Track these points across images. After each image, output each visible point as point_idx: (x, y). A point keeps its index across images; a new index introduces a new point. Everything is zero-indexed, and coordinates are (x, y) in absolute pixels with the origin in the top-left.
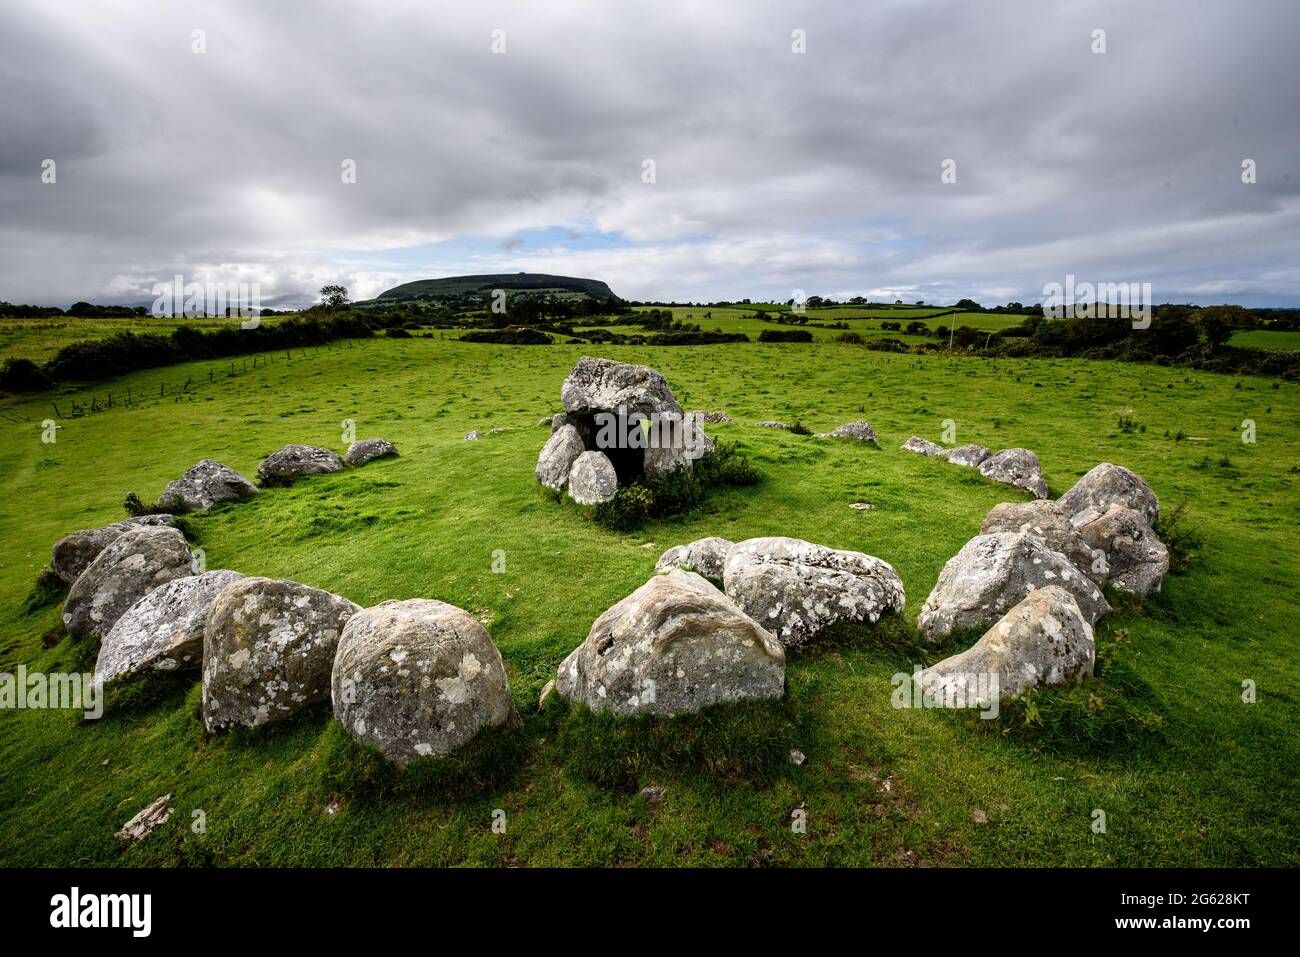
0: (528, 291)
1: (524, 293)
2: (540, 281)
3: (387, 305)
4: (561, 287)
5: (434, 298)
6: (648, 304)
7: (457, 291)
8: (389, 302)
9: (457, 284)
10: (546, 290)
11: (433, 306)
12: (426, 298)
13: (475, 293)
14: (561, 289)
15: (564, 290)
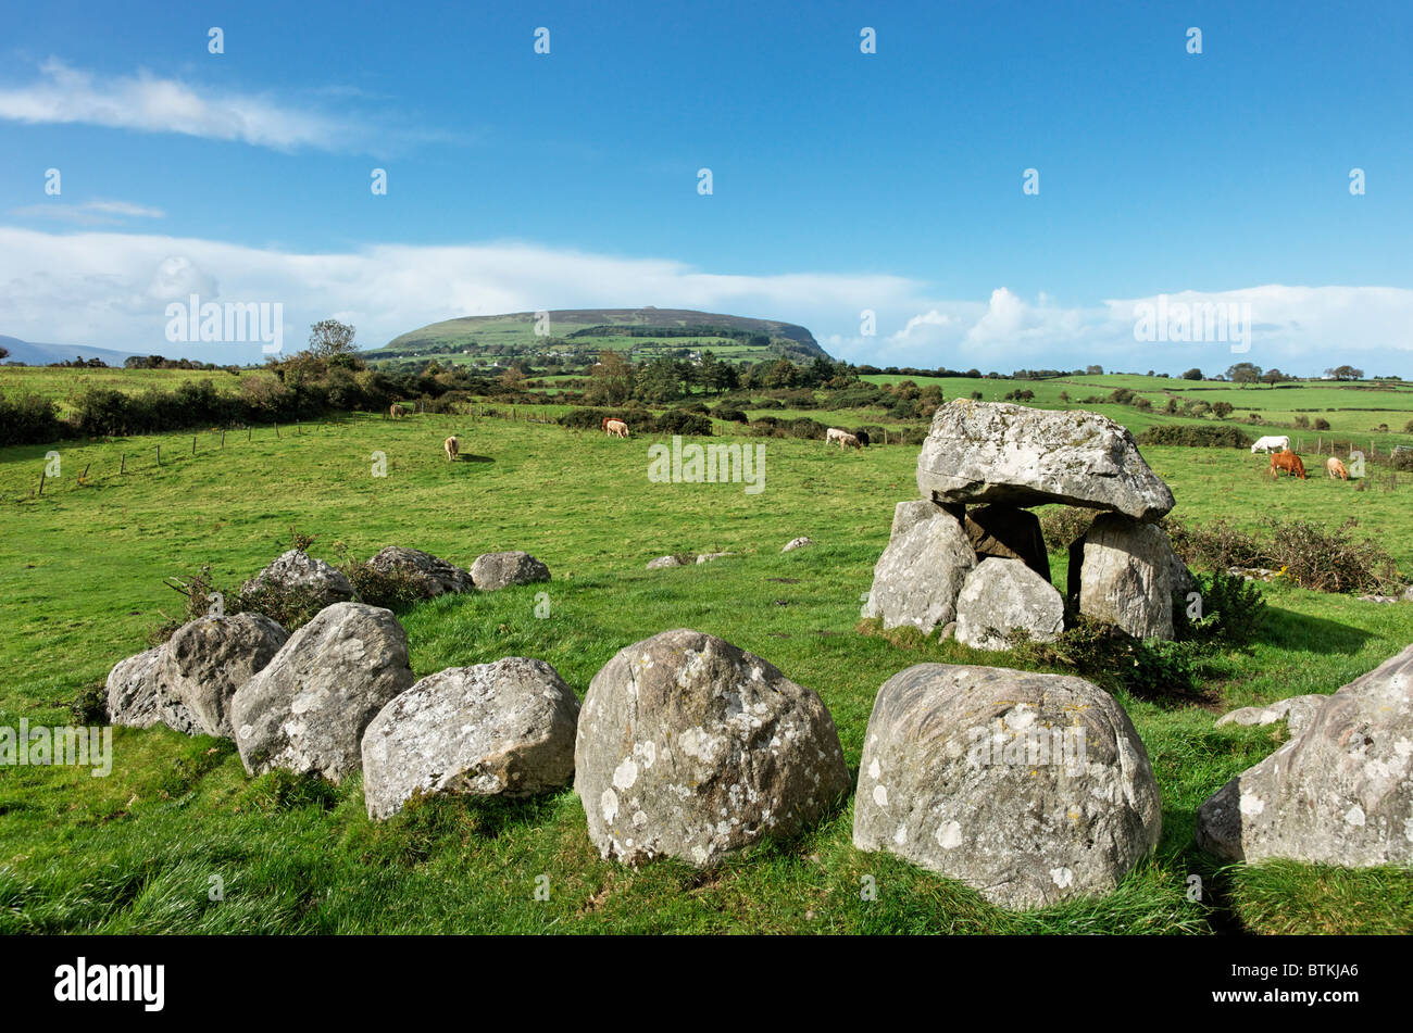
0: (660, 341)
1: (653, 345)
2: (684, 322)
3: (402, 360)
4: (724, 334)
5: (487, 349)
13: (561, 343)
14: (722, 340)
15: (728, 341)
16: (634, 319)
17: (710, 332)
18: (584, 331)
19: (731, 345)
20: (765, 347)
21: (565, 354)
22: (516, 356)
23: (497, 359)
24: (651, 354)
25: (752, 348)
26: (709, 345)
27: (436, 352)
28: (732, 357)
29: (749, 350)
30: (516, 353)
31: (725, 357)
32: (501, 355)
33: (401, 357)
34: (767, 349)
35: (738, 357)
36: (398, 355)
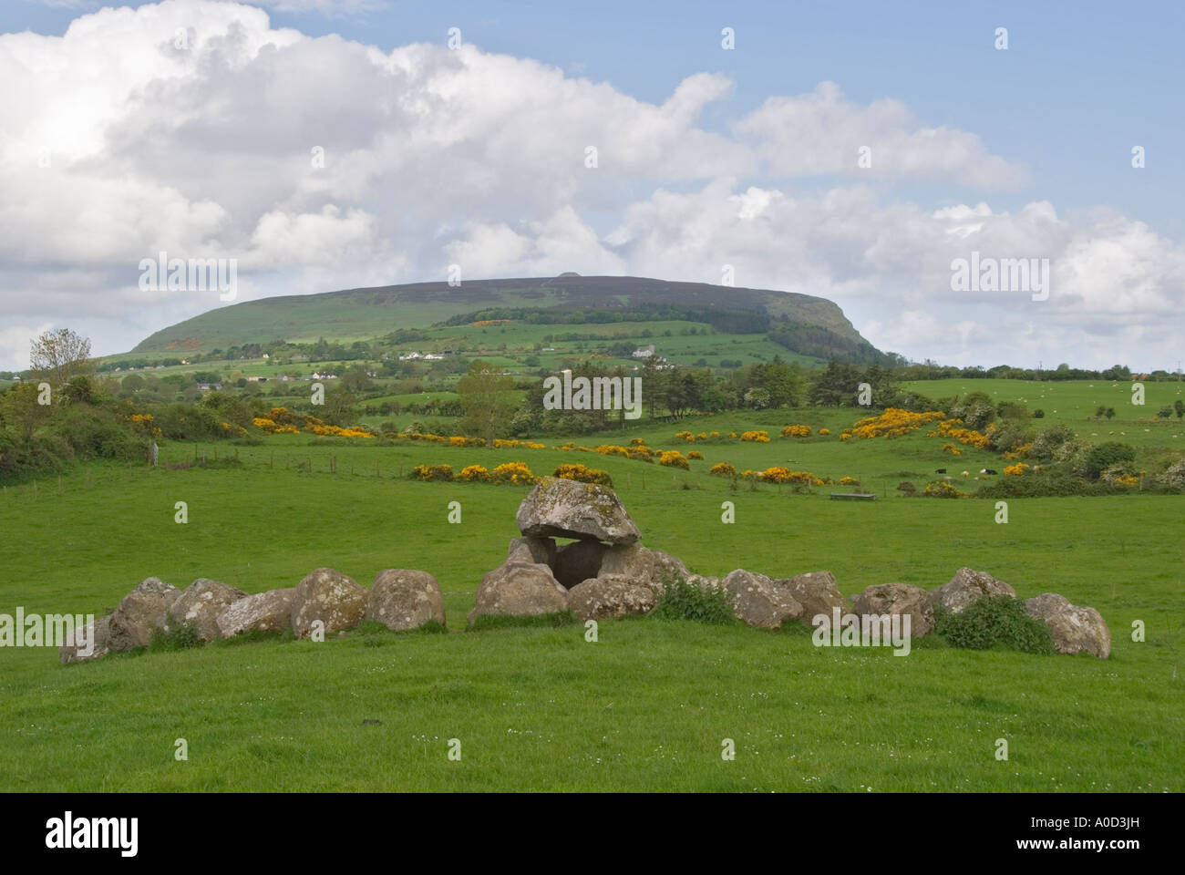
0: (583, 331)
1: (575, 337)
2: (624, 300)
4: (691, 317)
5: (301, 351)
7: (373, 332)
8: (168, 363)
9: (367, 310)
10: (642, 327)
13: (424, 338)
14: (690, 325)
15: (699, 326)
16: (543, 295)
17: (665, 312)
18: (459, 317)
19: (704, 333)
20: (761, 337)
21: (429, 357)
22: (348, 362)
23: (318, 366)
24: (571, 353)
25: (738, 338)
26: (668, 334)
27: (217, 359)
28: (705, 354)
29: (734, 342)
30: (349, 357)
31: (693, 354)
32: (324, 360)
33: (158, 368)
34: (765, 340)
35: (716, 354)
36: (155, 364)
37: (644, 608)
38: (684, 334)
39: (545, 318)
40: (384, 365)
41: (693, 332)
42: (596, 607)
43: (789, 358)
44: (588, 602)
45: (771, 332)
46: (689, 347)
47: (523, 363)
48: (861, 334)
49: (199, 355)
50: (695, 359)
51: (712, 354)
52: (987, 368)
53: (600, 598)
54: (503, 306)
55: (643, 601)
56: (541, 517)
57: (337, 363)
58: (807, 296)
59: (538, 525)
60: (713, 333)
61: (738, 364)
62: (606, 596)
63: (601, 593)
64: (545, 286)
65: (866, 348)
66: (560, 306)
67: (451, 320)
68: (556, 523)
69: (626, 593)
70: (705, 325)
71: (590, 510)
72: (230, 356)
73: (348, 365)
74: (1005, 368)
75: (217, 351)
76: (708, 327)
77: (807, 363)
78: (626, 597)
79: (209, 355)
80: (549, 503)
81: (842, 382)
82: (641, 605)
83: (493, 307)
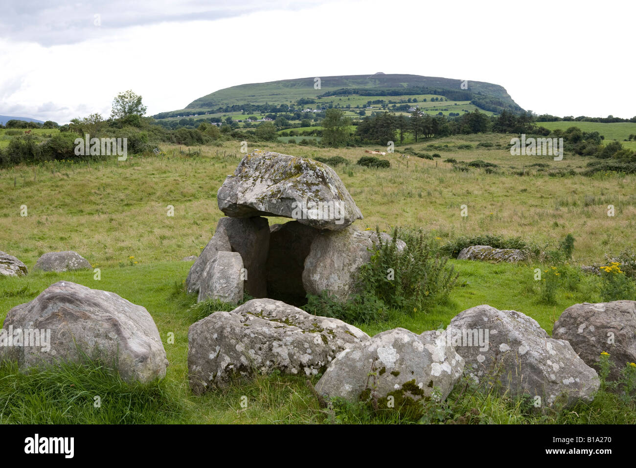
0: (386, 99)
1: (382, 102)
2: (405, 85)
3: (196, 118)
4: (435, 93)
5: (258, 108)
6: (568, 119)
7: (290, 100)
8: (200, 114)
9: (287, 89)
10: (413, 97)
11: (255, 119)
12: (245, 109)
13: (313, 102)
14: (435, 96)
15: (439, 97)
16: (368, 83)
17: (424, 91)
18: (329, 93)
19: (441, 100)
20: (468, 102)
21: (315, 111)
22: (278, 113)
23: (265, 115)
24: (380, 109)
25: (458, 103)
26: (425, 100)
27: (220, 112)
28: (442, 110)
29: (456, 104)
30: (279, 110)
31: (436, 110)
32: (268, 112)
33: (195, 116)
34: (470, 104)
35: (447, 110)
36: (194, 114)
37: (307, 371)
38: (433, 100)
39: (367, 93)
40: (294, 115)
41: (437, 99)
42: (224, 365)
43: (481, 111)
44: (212, 356)
45: (473, 100)
46: (434, 107)
47: (358, 114)
48: (515, 101)
49: (213, 110)
50: (437, 112)
51: (445, 110)
52: (575, 117)
53: (230, 349)
54: (349, 88)
55: (305, 359)
56: (240, 195)
57: (273, 114)
58: (490, 84)
59: (235, 204)
60: (446, 100)
61: (458, 114)
62: (240, 347)
63: (233, 341)
64: (369, 79)
65: (517, 108)
66: (375, 87)
67: (325, 94)
68: (252, 204)
69: (275, 344)
70: (442, 97)
71: (290, 188)
72: (226, 111)
73: (279, 114)
74: (583, 117)
75: (221, 108)
76: (444, 97)
77: (489, 114)
78: (275, 350)
79: (217, 110)
80: (251, 179)
81: (507, 122)
82: (302, 366)
83: (345, 88)
